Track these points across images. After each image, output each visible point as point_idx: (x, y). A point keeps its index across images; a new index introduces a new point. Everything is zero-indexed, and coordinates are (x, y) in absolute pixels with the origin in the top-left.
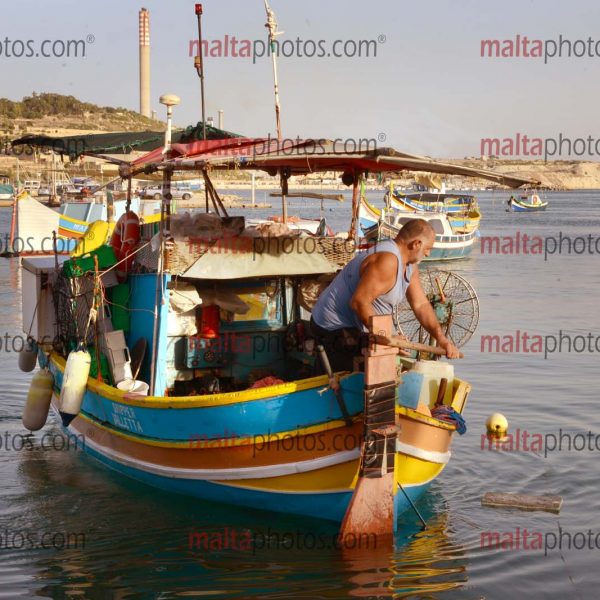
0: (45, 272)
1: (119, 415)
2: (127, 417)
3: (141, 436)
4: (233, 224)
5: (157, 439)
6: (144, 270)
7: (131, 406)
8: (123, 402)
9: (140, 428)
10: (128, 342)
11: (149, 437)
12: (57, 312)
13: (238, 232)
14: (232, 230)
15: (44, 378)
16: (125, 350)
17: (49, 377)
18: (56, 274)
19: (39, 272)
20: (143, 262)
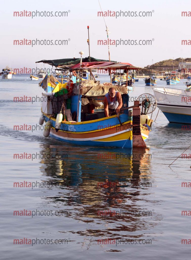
0: (49, 96)
1: (70, 128)
2: (72, 128)
3: (76, 132)
4: (97, 82)
5: (79, 132)
6: (75, 94)
7: (73, 125)
8: (71, 124)
9: (75, 130)
10: (71, 112)
11: (77, 132)
12: (52, 106)
13: (98, 85)
14: (97, 84)
15: (49, 123)
16: (71, 114)
17: (50, 123)
18: (52, 96)
19: (48, 96)
20: (75, 93)
